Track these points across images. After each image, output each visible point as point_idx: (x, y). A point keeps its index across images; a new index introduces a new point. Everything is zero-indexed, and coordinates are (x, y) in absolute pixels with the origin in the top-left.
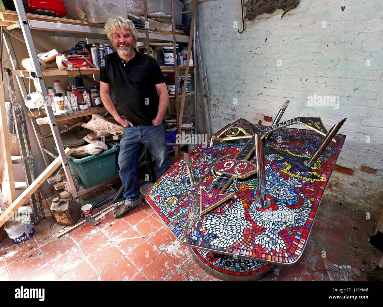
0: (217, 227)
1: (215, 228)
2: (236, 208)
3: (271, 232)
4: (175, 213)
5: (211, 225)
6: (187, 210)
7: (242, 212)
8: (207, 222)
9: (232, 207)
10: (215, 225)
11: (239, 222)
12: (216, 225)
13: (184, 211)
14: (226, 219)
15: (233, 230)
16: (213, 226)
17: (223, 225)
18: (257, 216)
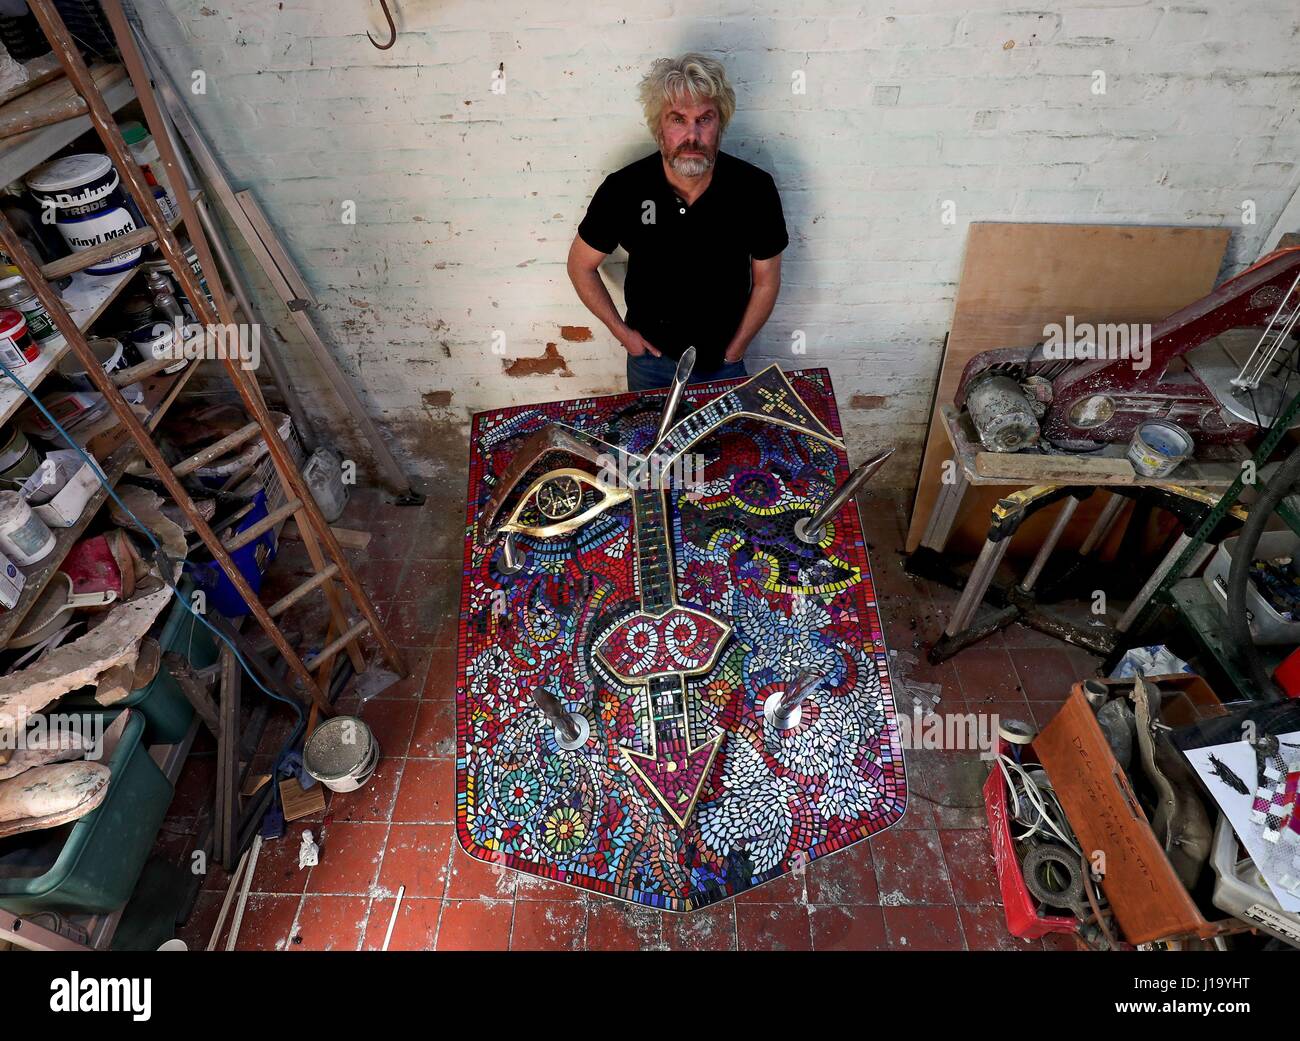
0: (732, 830)
1: (728, 836)
2: (739, 760)
3: (837, 775)
4: (608, 854)
5: (715, 834)
6: (629, 830)
7: (756, 762)
8: (702, 833)
9: (728, 760)
10: (725, 829)
11: (767, 790)
12: (728, 828)
13: (625, 838)
14: (736, 799)
15: (768, 817)
16: (722, 834)
17: (741, 818)
18: (794, 754)
